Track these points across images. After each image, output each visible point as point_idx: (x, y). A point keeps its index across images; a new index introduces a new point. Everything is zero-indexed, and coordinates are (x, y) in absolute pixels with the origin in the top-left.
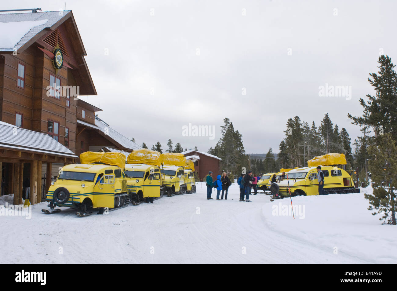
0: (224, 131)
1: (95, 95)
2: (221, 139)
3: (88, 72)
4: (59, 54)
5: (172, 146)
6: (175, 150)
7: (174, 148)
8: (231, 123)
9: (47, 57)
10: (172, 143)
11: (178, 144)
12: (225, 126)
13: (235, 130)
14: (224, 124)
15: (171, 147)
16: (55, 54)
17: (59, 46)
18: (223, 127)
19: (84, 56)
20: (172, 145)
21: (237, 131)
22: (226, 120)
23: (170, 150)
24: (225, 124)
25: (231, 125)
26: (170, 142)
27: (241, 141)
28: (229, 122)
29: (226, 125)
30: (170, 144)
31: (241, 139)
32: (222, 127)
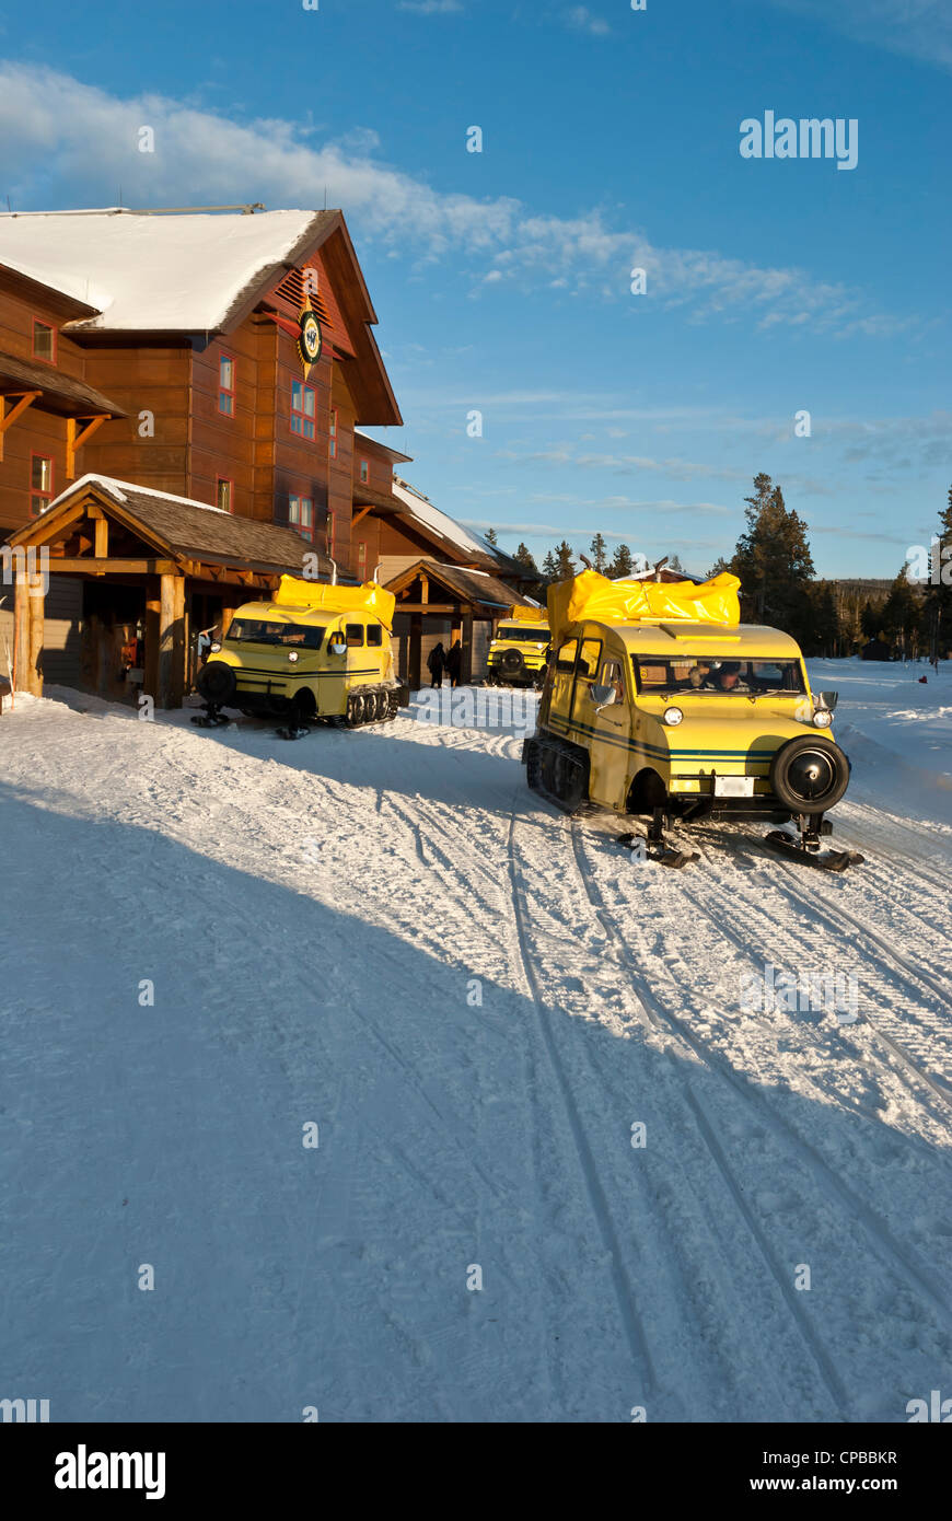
0: (754, 512)
1: (397, 425)
2: (744, 536)
3: (380, 367)
4: (311, 325)
5: (603, 555)
6: (614, 566)
7: (610, 560)
8: (778, 489)
9: (284, 334)
10: (605, 546)
11: (623, 547)
12: (756, 499)
13: (788, 511)
14: (754, 492)
15: (601, 555)
16: (302, 326)
17: (312, 304)
18: (751, 500)
19: (372, 326)
20: (603, 550)
21: (794, 514)
22: (761, 481)
23: (599, 565)
24: (758, 491)
25: (778, 495)
26: (598, 543)
27: (806, 543)
28: (769, 487)
29: (761, 495)
30: (599, 550)
31: (803, 536)
32: (747, 500)
